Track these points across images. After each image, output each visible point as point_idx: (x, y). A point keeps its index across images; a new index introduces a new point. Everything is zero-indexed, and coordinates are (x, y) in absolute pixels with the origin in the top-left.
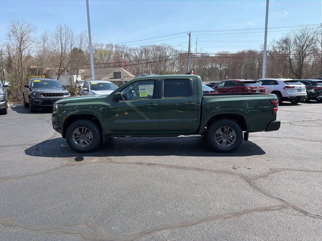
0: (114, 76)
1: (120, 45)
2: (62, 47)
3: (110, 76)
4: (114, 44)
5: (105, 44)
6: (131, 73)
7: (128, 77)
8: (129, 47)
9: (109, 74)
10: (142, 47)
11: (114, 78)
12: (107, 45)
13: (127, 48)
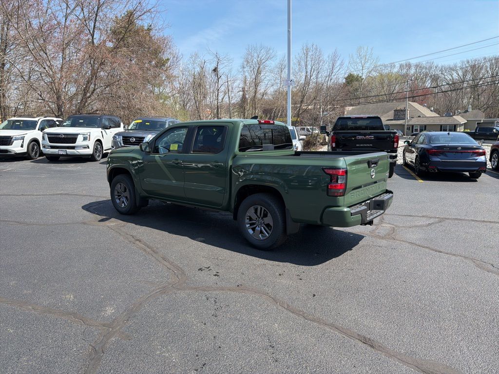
0: (395, 116)
1: (424, 63)
2: (306, 76)
3: (388, 117)
4: (413, 62)
5: (397, 65)
6: (432, 111)
7: (419, 116)
8: (440, 65)
9: (388, 113)
10: (468, 62)
11: (394, 120)
12: (401, 66)
13: (436, 67)
